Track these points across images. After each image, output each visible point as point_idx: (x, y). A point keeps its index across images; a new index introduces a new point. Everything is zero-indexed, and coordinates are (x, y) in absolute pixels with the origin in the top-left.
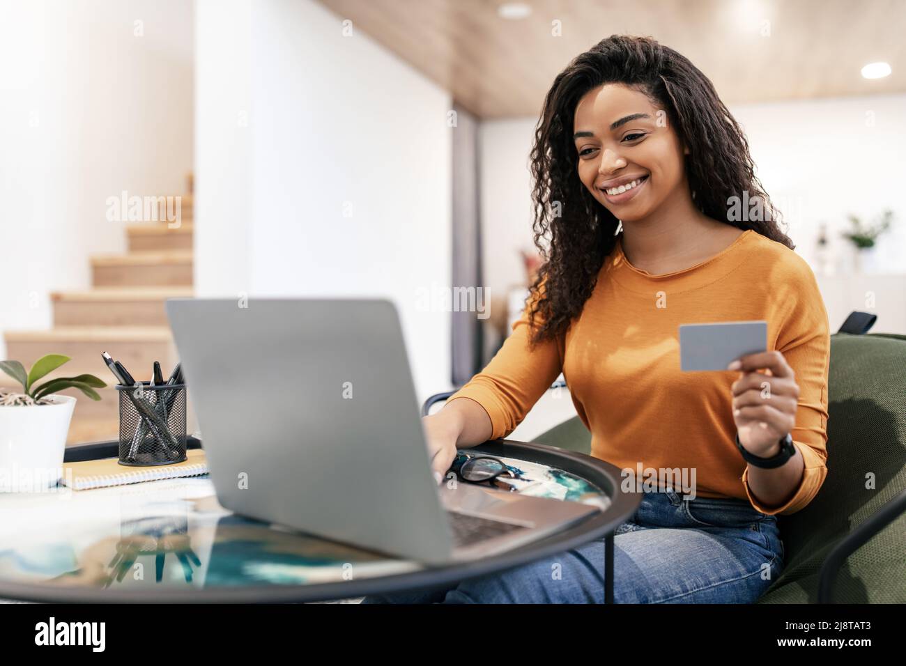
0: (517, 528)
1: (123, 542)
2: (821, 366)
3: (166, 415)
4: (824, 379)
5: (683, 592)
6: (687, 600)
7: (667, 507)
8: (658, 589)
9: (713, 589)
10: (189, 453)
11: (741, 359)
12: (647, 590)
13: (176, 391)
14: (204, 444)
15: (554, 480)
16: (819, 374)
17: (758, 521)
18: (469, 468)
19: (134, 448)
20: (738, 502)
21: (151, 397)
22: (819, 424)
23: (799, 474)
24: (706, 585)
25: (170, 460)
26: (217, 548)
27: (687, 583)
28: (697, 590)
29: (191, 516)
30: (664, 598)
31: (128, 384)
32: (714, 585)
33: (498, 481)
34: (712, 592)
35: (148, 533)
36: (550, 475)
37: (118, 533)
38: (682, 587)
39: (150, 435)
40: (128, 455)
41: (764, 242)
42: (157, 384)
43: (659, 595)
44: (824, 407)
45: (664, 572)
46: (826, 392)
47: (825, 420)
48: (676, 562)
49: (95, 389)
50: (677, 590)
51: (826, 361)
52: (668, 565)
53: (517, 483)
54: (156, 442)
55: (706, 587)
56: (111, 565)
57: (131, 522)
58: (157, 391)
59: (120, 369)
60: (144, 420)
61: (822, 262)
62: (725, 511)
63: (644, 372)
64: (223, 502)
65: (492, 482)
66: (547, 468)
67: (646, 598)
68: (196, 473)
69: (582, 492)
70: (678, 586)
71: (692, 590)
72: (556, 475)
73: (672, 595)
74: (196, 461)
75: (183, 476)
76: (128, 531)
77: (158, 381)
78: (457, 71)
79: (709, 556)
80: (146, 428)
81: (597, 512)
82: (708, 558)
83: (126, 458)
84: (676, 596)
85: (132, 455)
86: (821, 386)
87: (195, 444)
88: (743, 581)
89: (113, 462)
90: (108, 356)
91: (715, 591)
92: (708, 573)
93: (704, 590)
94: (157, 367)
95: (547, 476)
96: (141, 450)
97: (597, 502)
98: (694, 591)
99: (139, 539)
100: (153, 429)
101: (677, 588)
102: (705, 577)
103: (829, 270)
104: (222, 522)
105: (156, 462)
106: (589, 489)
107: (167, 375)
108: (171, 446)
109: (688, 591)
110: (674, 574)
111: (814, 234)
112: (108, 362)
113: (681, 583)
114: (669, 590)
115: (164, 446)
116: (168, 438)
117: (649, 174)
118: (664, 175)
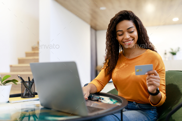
0: (102, 109)
2: (164, 76)
3: (31, 88)
4: (164, 79)
7: (134, 106)
10: (35, 96)
11: (148, 72)
14: (38, 94)
15: (110, 100)
16: (163, 77)
17: (153, 109)
18: (93, 98)
19: (24, 95)
20: (148, 104)
21: (28, 84)
22: (164, 88)
23: (160, 97)
25: (32, 97)
29: (36, 108)
31: (23, 82)
37: (21, 111)
39: (27, 92)
41: (151, 51)
42: (29, 81)
44: (165, 84)
46: (165, 81)
47: (165, 87)
48: (136, 117)
49: (16, 82)
51: (165, 75)
52: (134, 118)
53: (103, 101)
54: (29, 94)
56: (19, 119)
57: (23, 109)
58: (29, 83)
59: (21, 78)
61: (165, 58)
62: (146, 106)
63: (128, 78)
64: (42, 105)
65: (97, 101)
66: (109, 98)
68: (37, 99)
69: (116, 102)
72: (111, 99)
74: (37, 97)
75: (34, 100)
76: (23, 111)
78: (91, 20)
80: (27, 90)
81: (119, 106)
83: (23, 97)
86: (164, 80)
87: (36, 94)
89: (20, 98)
90: (19, 76)
94: (29, 78)
96: (26, 95)
97: (119, 104)
103: (167, 59)
104: (42, 109)
105: (29, 97)
106: (117, 102)
107: (31, 80)
108: (32, 94)
111: (164, 52)
112: (19, 77)
115: (30, 94)
116: (31, 92)
117: (134, 39)
118: (136, 39)
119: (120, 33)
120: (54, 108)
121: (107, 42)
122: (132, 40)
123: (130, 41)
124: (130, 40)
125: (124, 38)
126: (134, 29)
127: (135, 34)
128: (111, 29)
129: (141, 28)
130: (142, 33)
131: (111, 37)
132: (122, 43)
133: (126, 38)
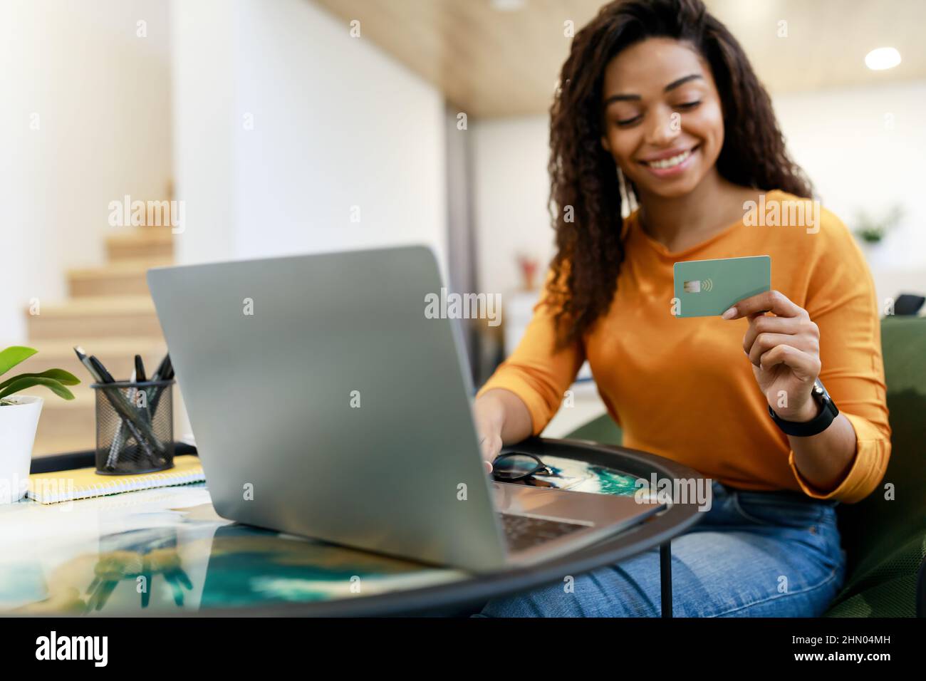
0: (576, 528)
1: (106, 560)
3: (149, 416)
4: (874, 346)
5: (738, 606)
6: (742, 614)
8: (710, 603)
9: (771, 603)
10: (177, 460)
12: (696, 604)
13: (161, 388)
15: (597, 477)
19: (114, 455)
21: (131, 395)
22: (874, 396)
23: (851, 447)
24: (764, 598)
25: (156, 468)
26: (214, 563)
27: (741, 596)
28: (753, 603)
29: (181, 527)
30: (716, 613)
31: (106, 384)
32: (772, 597)
33: (534, 479)
34: (770, 606)
35: (132, 548)
36: (591, 472)
37: (96, 549)
38: (736, 599)
39: (132, 442)
40: (106, 463)
42: (138, 379)
43: (711, 609)
44: (876, 375)
45: (715, 582)
46: (879, 359)
47: (882, 390)
48: (727, 572)
50: (730, 603)
51: (874, 324)
52: (718, 575)
53: (557, 481)
54: (139, 449)
55: (763, 600)
56: (89, 590)
57: (113, 536)
58: (139, 388)
59: (95, 364)
60: (124, 422)
64: (221, 510)
65: (528, 480)
66: (586, 465)
67: (696, 613)
68: (187, 481)
70: (732, 599)
71: (748, 603)
72: (599, 472)
73: (726, 609)
74: (185, 468)
75: (170, 484)
76: (110, 546)
77: (140, 377)
79: (766, 565)
80: (127, 432)
82: (765, 567)
83: (105, 468)
84: (729, 611)
85: (111, 463)
86: (871, 353)
87: (191, 451)
88: (804, 595)
89: (88, 474)
90: (82, 352)
91: (773, 605)
92: (766, 584)
93: (760, 603)
94: (138, 361)
95: (588, 473)
96: (123, 456)
98: (750, 604)
99: (121, 555)
100: (136, 434)
101: (731, 601)
102: (763, 589)
104: (220, 532)
105: (139, 470)
107: (151, 371)
108: (157, 452)
109: (742, 604)
110: (727, 585)
112: (81, 357)
113: (736, 596)
114: (722, 604)
115: (149, 452)
116: (152, 442)
117: (701, 144)
118: (715, 145)
119: (625, 111)
120: (295, 525)
121: (553, 160)
122: (694, 149)
123: (681, 158)
124: (682, 152)
125: (649, 140)
126: (703, 89)
127: (711, 115)
128: (579, 88)
129: (742, 86)
130: (748, 113)
131: (576, 131)
132: (632, 168)
133: (656, 137)
